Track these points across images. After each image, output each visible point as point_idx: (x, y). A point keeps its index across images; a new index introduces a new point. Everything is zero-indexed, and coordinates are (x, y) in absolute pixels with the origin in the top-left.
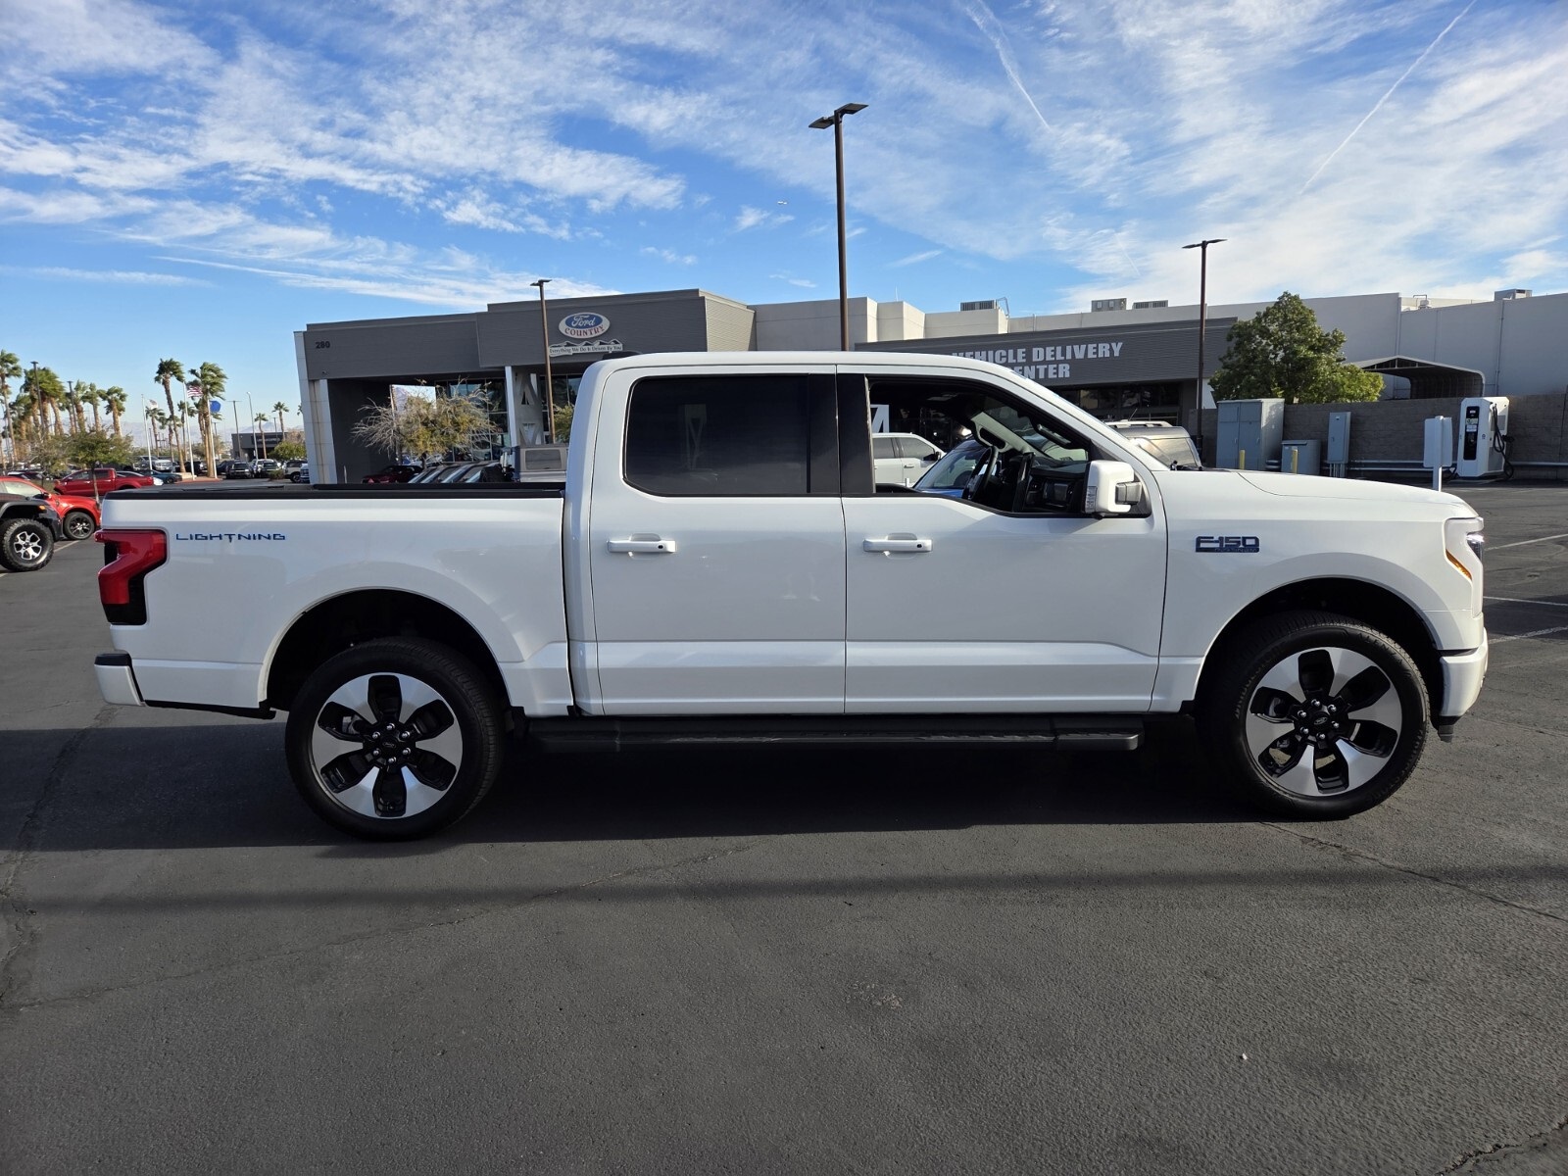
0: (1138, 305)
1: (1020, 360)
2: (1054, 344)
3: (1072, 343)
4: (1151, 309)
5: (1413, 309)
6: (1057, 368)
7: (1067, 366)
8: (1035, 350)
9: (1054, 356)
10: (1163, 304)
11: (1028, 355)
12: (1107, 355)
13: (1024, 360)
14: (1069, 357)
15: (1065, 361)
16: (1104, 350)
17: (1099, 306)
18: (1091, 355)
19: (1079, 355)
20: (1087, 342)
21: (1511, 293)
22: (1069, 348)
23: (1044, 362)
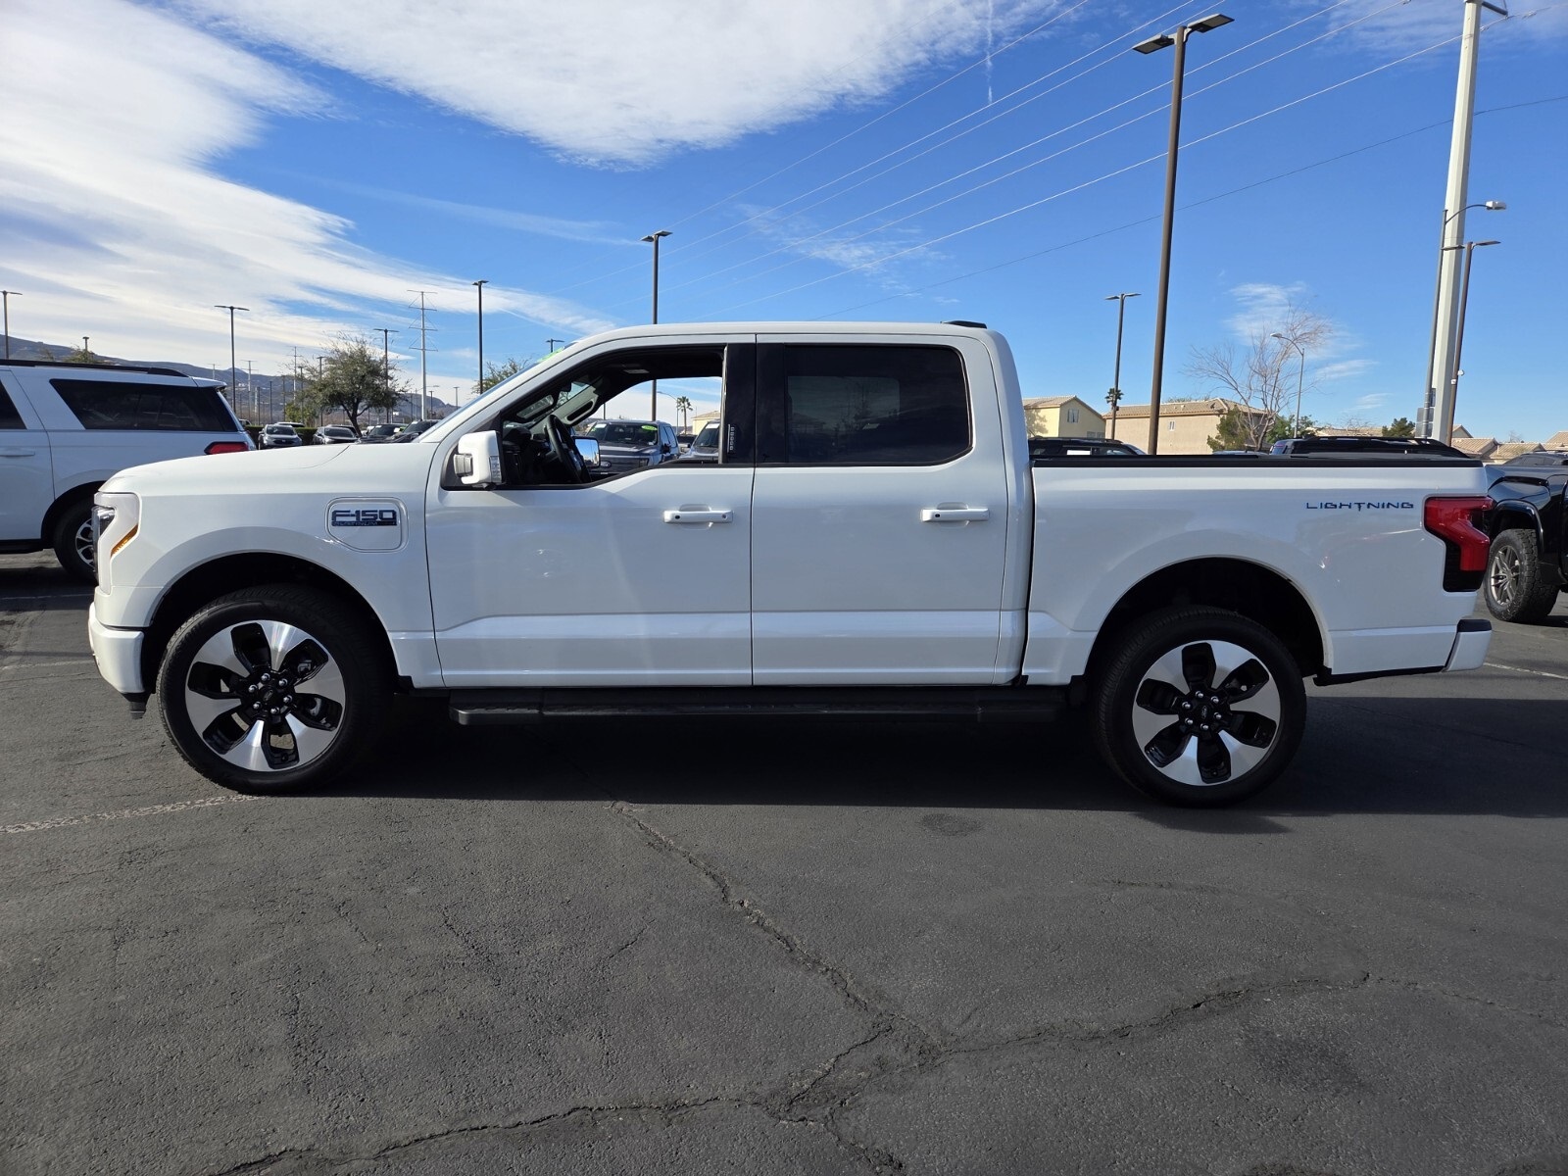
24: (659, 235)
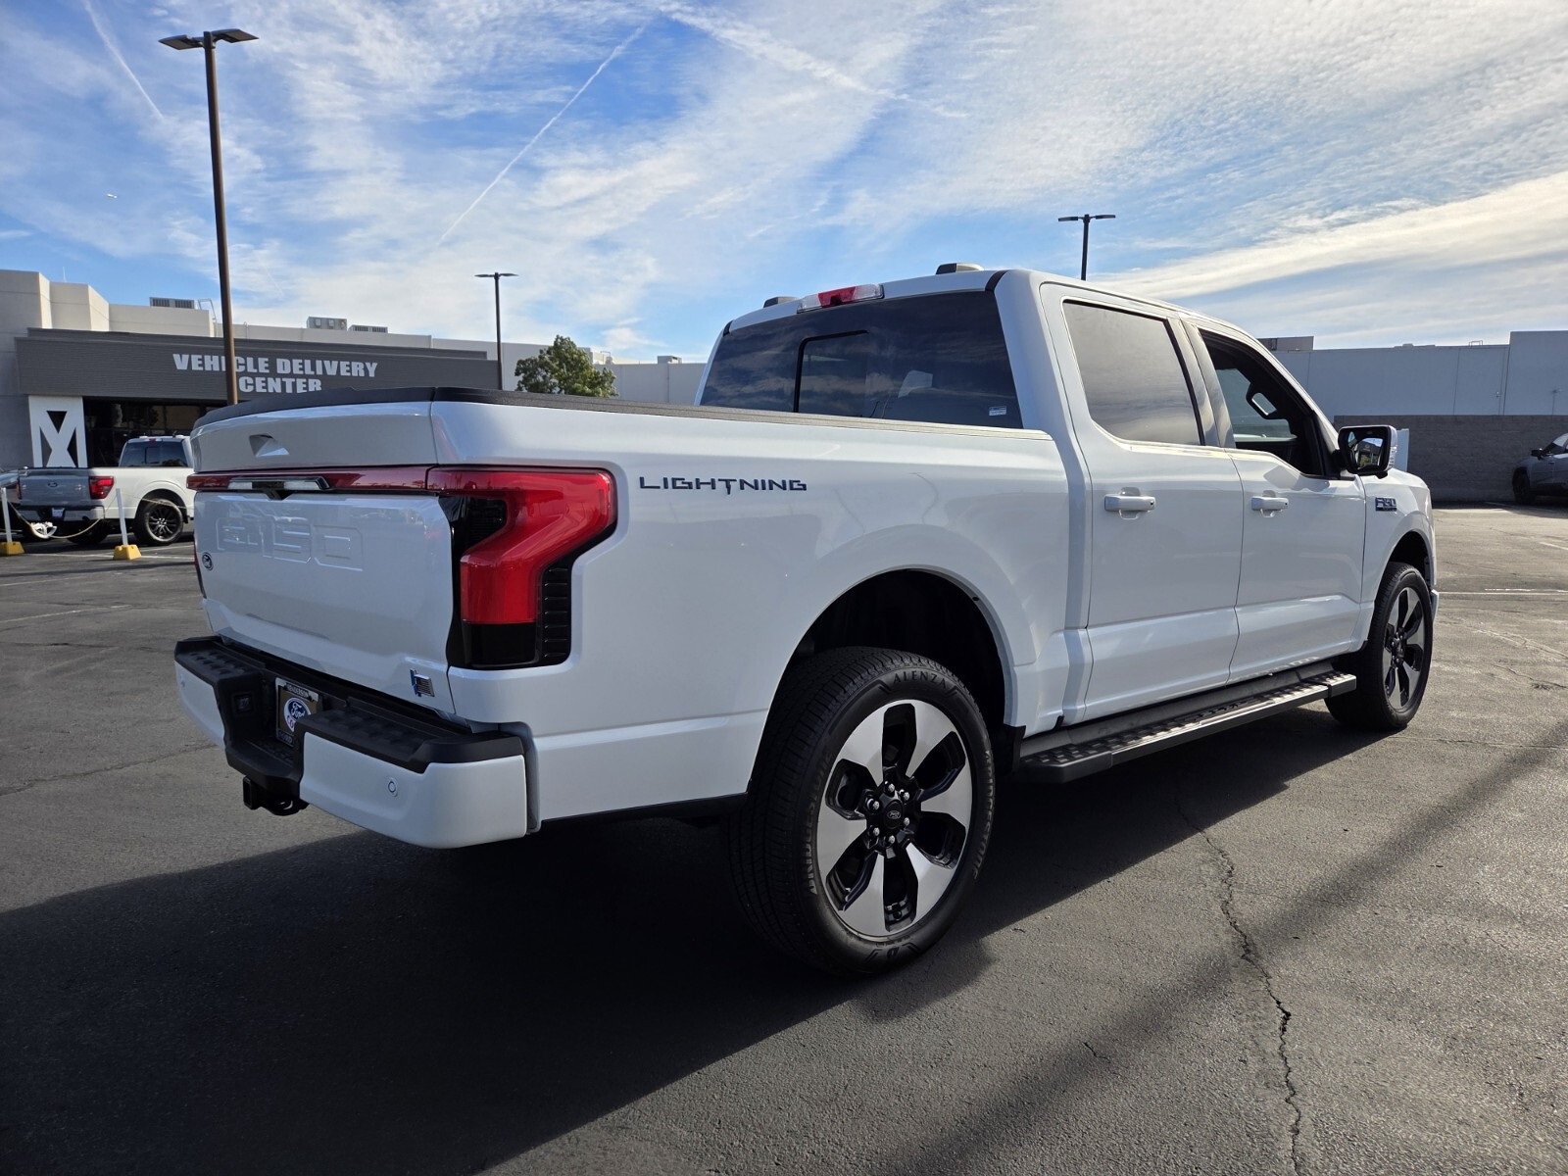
0: (357, 328)
1: (262, 370)
2: (303, 357)
3: (323, 358)
4: (370, 333)
5: (601, 363)
6: (307, 383)
7: (319, 382)
8: (279, 361)
9: (303, 369)
10: (384, 330)
11: (272, 366)
12: (362, 374)
13: (268, 371)
14: (319, 372)
15: (316, 377)
16: (358, 369)
17: (318, 323)
18: (343, 373)
19: (331, 371)
20: (340, 358)
21: (670, 358)
22: (319, 363)
23: (291, 375)
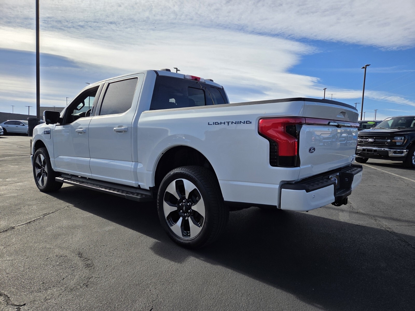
24: (366, 66)
